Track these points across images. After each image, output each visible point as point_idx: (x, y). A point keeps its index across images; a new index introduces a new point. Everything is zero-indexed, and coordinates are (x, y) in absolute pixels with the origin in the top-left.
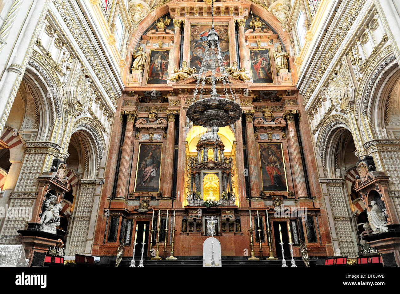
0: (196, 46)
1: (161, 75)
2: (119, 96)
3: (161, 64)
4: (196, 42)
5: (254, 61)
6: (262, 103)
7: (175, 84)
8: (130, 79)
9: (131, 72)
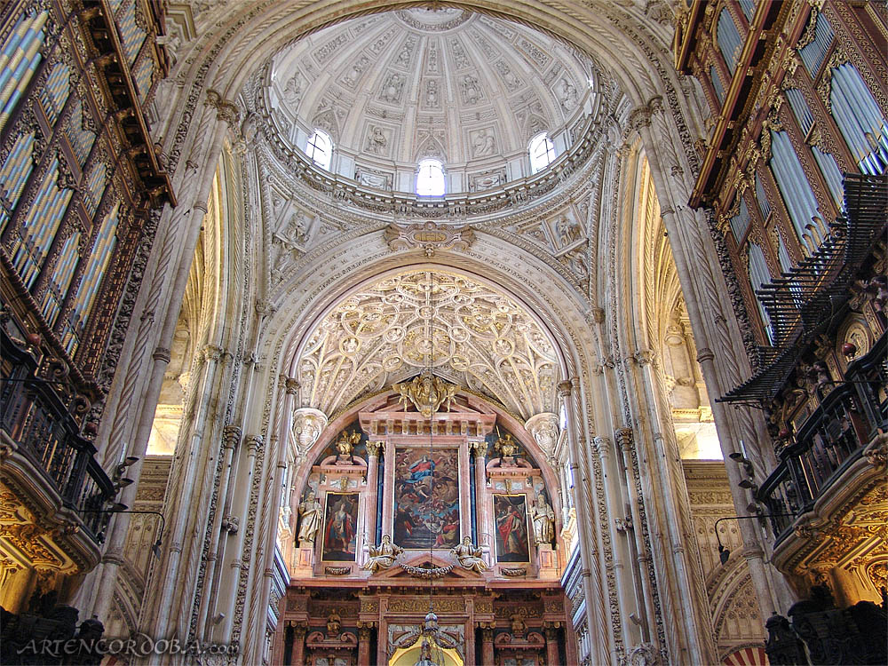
0: (404, 492)
1: (345, 544)
2: (282, 594)
3: (345, 520)
4: (405, 484)
5: (499, 519)
6: (510, 602)
7: (372, 578)
8: (297, 559)
9: (298, 545)
